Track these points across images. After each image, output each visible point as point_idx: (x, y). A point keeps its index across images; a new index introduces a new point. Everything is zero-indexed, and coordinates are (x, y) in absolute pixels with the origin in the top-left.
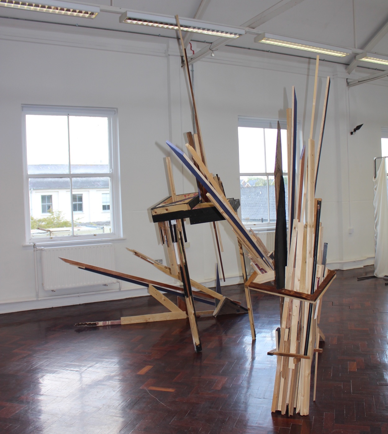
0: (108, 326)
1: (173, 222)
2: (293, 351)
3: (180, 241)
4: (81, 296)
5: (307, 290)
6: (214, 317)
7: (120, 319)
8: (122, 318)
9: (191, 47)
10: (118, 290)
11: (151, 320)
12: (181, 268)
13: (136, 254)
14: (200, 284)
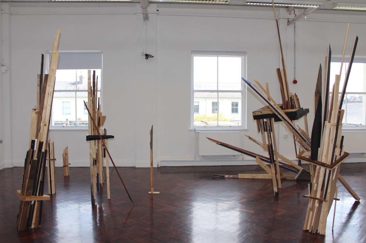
0: (231, 178)
1: (265, 120)
2: (318, 196)
3: (269, 131)
4: (220, 161)
5: (329, 162)
6: (295, 180)
7: (238, 175)
8: (239, 174)
9: (294, 12)
10: (242, 160)
11: (257, 178)
12: (269, 147)
13: (250, 138)
14: (290, 161)
